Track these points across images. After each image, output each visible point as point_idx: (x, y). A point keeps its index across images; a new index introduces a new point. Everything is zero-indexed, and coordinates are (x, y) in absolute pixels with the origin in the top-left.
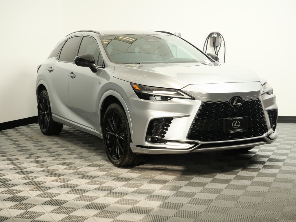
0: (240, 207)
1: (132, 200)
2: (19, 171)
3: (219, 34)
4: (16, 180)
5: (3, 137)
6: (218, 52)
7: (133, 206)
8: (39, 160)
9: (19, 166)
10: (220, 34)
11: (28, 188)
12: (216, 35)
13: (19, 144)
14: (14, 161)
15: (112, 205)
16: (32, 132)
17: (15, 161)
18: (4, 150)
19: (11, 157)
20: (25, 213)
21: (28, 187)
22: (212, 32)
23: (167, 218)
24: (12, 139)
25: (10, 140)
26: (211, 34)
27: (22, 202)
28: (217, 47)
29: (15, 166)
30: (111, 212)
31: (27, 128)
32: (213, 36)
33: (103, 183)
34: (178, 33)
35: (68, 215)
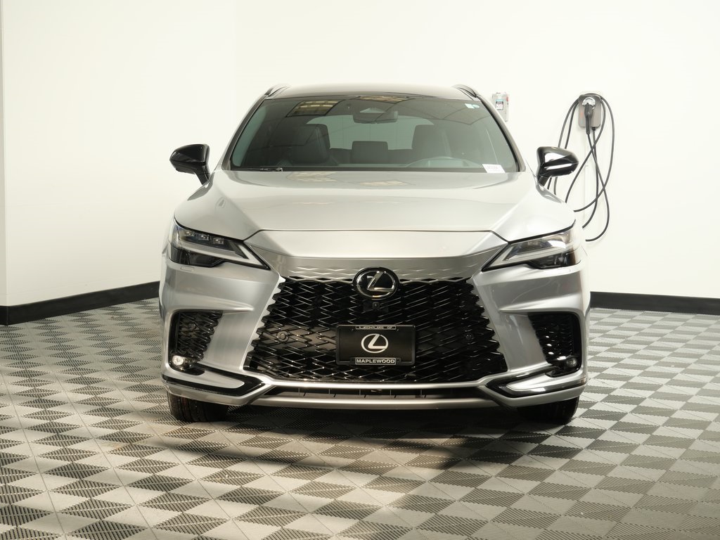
0: (582, 513)
1: (336, 486)
2: (98, 407)
3: (599, 100)
4: (85, 427)
5: (78, 326)
6: (595, 142)
7: (333, 500)
8: (148, 384)
9: (101, 396)
10: (602, 98)
11: (107, 447)
12: (592, 102)
13: (111, 346)
14: (92, 385)
15: (286, 495)
16: (148, 318)
17: (94, 385)
18: (75, 359)
19: (87, 376)
20: (87, 504)
21: (110, 445)
22: (584, 94)
23: (402, 531)
24: (98, 332)
25: (94, 335)
26: (582, 98)
27: (86, 479)
28: (594, 129)
29: (91, 396)
30: (281, 511)
31: (138, 308)
32: (585, 102)
33: (278, 445)
34: (503, 93)
35: (180, 513)
